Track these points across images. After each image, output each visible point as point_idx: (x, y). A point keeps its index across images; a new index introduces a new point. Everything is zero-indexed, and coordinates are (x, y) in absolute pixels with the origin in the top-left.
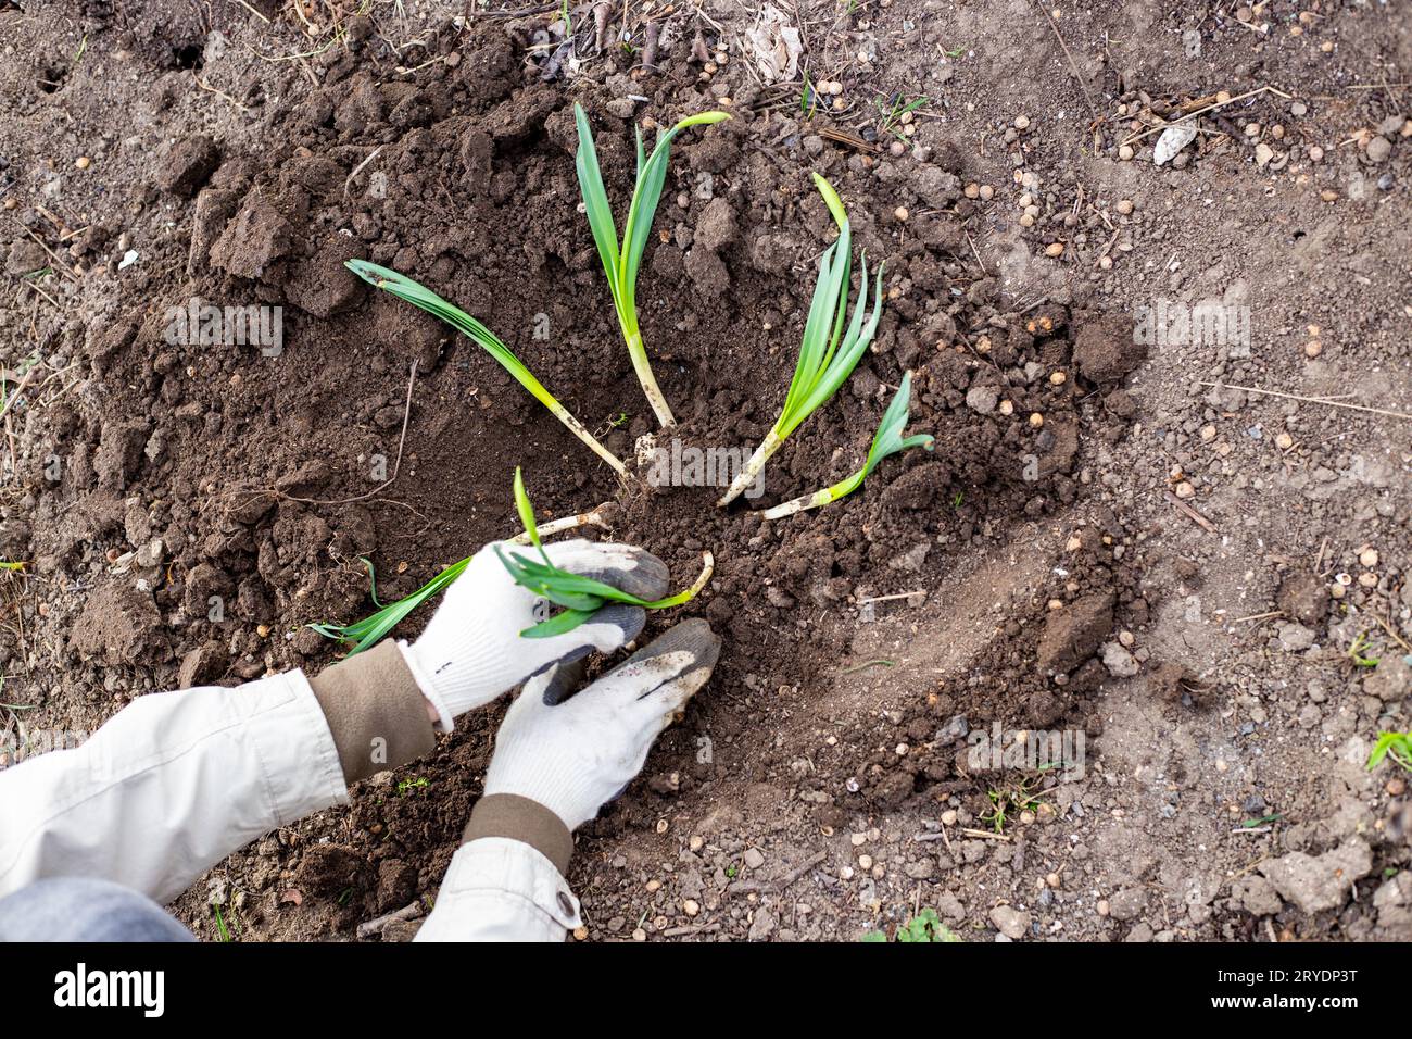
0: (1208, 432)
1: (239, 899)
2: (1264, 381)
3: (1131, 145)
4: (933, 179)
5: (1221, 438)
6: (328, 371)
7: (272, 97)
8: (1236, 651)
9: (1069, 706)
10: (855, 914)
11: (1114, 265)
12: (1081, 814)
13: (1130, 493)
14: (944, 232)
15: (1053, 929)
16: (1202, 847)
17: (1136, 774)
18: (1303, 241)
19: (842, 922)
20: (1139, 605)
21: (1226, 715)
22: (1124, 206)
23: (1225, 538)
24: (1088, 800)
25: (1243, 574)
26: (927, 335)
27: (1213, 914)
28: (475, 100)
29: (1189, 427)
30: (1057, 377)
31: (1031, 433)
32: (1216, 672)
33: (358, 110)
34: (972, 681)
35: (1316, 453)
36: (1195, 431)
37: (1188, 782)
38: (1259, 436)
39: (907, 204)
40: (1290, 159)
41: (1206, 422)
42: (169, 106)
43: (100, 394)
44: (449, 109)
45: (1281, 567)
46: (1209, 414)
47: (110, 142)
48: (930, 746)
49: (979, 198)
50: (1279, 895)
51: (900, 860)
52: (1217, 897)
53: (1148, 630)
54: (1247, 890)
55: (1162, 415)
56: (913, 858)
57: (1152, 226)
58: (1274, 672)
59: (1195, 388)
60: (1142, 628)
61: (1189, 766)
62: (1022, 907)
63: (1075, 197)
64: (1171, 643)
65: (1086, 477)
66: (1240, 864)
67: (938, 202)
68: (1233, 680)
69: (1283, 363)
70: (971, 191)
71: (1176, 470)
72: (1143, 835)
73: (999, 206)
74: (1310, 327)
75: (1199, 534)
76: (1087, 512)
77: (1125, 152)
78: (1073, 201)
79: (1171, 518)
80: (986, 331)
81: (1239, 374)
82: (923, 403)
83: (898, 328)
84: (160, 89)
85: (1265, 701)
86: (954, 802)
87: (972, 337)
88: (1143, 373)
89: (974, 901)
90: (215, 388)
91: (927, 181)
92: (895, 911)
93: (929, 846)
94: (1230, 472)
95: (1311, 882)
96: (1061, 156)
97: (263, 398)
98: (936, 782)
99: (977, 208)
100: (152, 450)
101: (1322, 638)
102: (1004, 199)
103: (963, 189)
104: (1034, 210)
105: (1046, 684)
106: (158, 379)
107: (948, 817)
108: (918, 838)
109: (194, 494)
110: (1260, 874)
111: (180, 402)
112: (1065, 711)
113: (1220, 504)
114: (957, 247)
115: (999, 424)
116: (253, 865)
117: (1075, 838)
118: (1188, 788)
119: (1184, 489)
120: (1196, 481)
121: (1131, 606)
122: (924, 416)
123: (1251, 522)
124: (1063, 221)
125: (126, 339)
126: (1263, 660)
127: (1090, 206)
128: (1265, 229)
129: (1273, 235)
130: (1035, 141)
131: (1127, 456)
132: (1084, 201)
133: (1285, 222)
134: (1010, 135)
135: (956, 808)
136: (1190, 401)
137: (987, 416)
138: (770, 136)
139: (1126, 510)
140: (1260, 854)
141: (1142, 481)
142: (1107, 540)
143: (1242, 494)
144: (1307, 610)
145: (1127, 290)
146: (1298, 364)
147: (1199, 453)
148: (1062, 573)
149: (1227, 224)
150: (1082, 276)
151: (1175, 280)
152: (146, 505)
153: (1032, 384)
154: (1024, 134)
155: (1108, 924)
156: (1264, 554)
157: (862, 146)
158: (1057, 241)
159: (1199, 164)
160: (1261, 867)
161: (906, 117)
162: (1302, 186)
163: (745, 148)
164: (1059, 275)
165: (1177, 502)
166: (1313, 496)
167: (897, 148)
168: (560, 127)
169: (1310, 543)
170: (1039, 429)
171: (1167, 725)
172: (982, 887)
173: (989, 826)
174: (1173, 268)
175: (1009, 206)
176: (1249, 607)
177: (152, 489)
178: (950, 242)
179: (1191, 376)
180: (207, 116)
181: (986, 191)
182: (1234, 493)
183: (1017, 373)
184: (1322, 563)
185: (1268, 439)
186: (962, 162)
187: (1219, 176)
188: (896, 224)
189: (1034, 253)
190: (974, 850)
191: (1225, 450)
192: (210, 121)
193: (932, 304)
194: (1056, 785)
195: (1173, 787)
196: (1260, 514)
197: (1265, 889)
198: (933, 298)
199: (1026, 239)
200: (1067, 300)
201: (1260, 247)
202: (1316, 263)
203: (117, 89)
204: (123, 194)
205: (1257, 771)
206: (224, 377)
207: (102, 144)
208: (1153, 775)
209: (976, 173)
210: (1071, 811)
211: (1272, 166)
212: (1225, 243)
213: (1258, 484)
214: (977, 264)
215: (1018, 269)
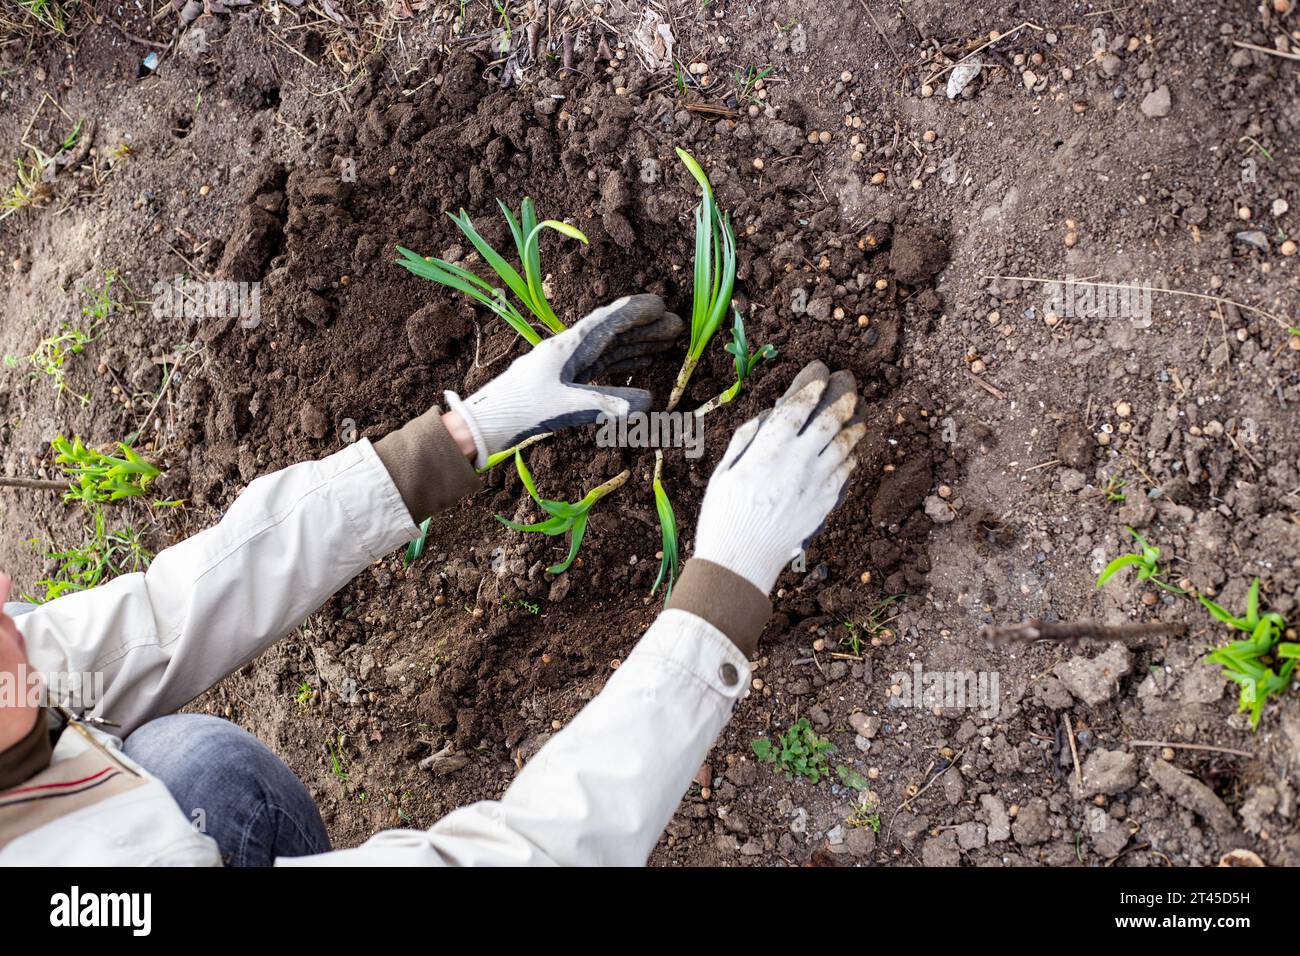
0: (994, 317)
1: (342, 740)
2: (1035, 270)
3: (931, 84)
4: (779, 132)
5: (1004, 322)
6: (365, 337)
7: (321, 125)
8: (1027, 494)
9: (904, 549)
10: (753, 726)
11: (924, 186)
12: (916, 635)
13: (938, 373)
14: (790, 176)
15: (900, 729)
16: (1013, 656)
17: (959, 600)
18: (1061, 147)
19: (742, 732)
20: (950, 464)
21: (1025, 547)
22: (928, 136)
23: (1013, 403)
24: (923, 624)
25: (1029, 431)
26: (776, 262)
27: (1022, 710)
28: (454, 111)
29: (978, 315)
30: (881, 284)
31: (860, 332)
32: (1014, 514)
33: (370, 132)
34: (832, 535)
35: (1077, 326)
36: (984, 317)
37: (999, 604)
38: (1033, 316)
39: (763, 155)
40: (1049, 81)
41: (992, 310)
42: (258, 139)
43: (218, 369)
44: (439, 119)
45: (1058, 423)
46: (994, 302)
47: (222, 172)
48: (799, 590)
49: (820, 143)
50: (1070, 693)
51: (782, 681)
52: (1025, 697)
53: (961, 484)
54: (1045, 690)
55: (959, 306)
56: (793, 679)
57: (952, 149)
58: (1057, 510)
59: (982, 282)
60: (956, 482)
61: (1000, 591)
62: (875, 713)
63: (894, 132)
64: (979, 492)
65: (906, 364)
66: (1040, 668)
67: (786, 150)
68: (1025, 519)
69: (1049, 253)
70: (812, 138)
71: (972, 350)
72: (966, 650)
73: (837, 146)
74: (1068, 222)
75: (992, 402)
76: (910, 391)
77: (926, 90)
78: (892, 136)
79: (970, 391)
80: (825, 252)
81: (1015, 267)
82: (780, 317)
83: (754, 258)
84: (252, 125)
85: (1051, 535)
86: (822, 632)
87: (816, 258)
88: (948, 272)
89: (836, 711)
90: (290, 357)
91: (774, 135)
92: (781, 722)
93: (804, 669)
94: (1013, 349)
95: (1087, 680)
96: (880, 100)
97: (322, 361)
98: (805, 617)
99: (818, 151)
100: (254, 407)
101: (1091, 479)
102: (839, 140)
103: (806, 137)
104: (861, 147)
105: (883, 533)
106: (253, 353)
107: (818, 645)
108: (795, 662)
109: (284, 439)
110: (1056, 677)
111: (270, 370)
112: (901, 554)
113: (1006, 375)
114: (803, 186)
115: (835, 327)
116: (349, 714)
117: (912, 655)
118: (1000, 610)
119: (978, 366)
120: (986, 359)
121: (944, 465)
122: (781, 327)
123: (1031, 388)
124: (883, 154)
125: (228, 326)
126: (1047, 500)
127: (906, 139)
128: (1032, 142)
129: (1038, 147)
130: (858, 90)
131: (935, 342)
132: (901, 135)
133: (1048, 135)
134: (839, 88)
135: (823, 637)
136: (980, 293)
137: (825, 322)
138: (651, 115)
139: (936, 388)
140: (1056, 659)
141: (947, 362)
142: (924, 413)
143: (1024, 365)
144: (1074, 457)
145: (935, 205)
146: (1060, 253)
147: (988, 335)
148: (893, 442)
149: (1005, 141)
150: (899, 197)
151: (968, 193)
152: (254, 451)
153: (863, 291)
154: (849, 86)
155: (942, 723)
156: (1045, 413)
157: (727, 113)
158: (880, 171)
159: (982, 93)
160: (1056, 671)
161: (758, 84)
162: (1060, 102)
163: (631, 128)
164: (883, 199)
165: (973, 378)
166: (1075, 362)
167: (753, 110)
168: (503, 127)
169: (1079, 401)
170: (866, 328)
171: (980, 559)
172: (842, 698)
173: (850, 650)
174: (967, 183)
175: (844, 147)
176: (1036, 458)
177: (258, 437)
178: (795, 183)
179: (981, 273)
180: (283, 144)
181: (825, 136)
182: (1017, 365)
183: (850, 284)
184: (1090, 416)
185: (1040, 318)
186: (804, 116)
187: (997, 101)
188: (754, 173)
189: (863, 183)
190: (838, 669)
191: (1008, 330)
192: (285, 148)
193: (779, 235)
194: (899, 613)
195: (988, 608)
196: (1038, 381)
197: (1058, 689)
198: (782, 230)
199: (857, 173)
200: (888, 219)
201: (1028, 160)
202: (1068, 167)
203: (223, 131)
204: (232, 212)
205: (1051, 593)
206: (294, 349)
207: (217, 174)
208: (971, 600)
209: (817, 122)
210: (908, 634)
211: (1036, 89)
212: (1004, 158)
213: (1034, 356)
214: (822, 197)
215: (853, 197)
